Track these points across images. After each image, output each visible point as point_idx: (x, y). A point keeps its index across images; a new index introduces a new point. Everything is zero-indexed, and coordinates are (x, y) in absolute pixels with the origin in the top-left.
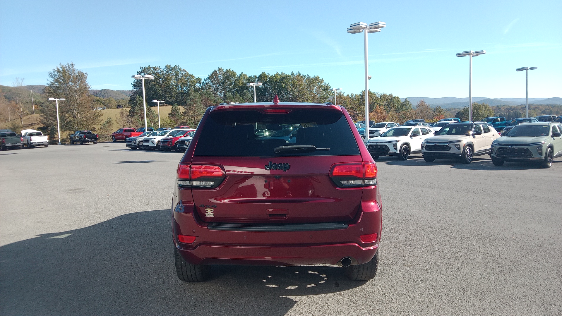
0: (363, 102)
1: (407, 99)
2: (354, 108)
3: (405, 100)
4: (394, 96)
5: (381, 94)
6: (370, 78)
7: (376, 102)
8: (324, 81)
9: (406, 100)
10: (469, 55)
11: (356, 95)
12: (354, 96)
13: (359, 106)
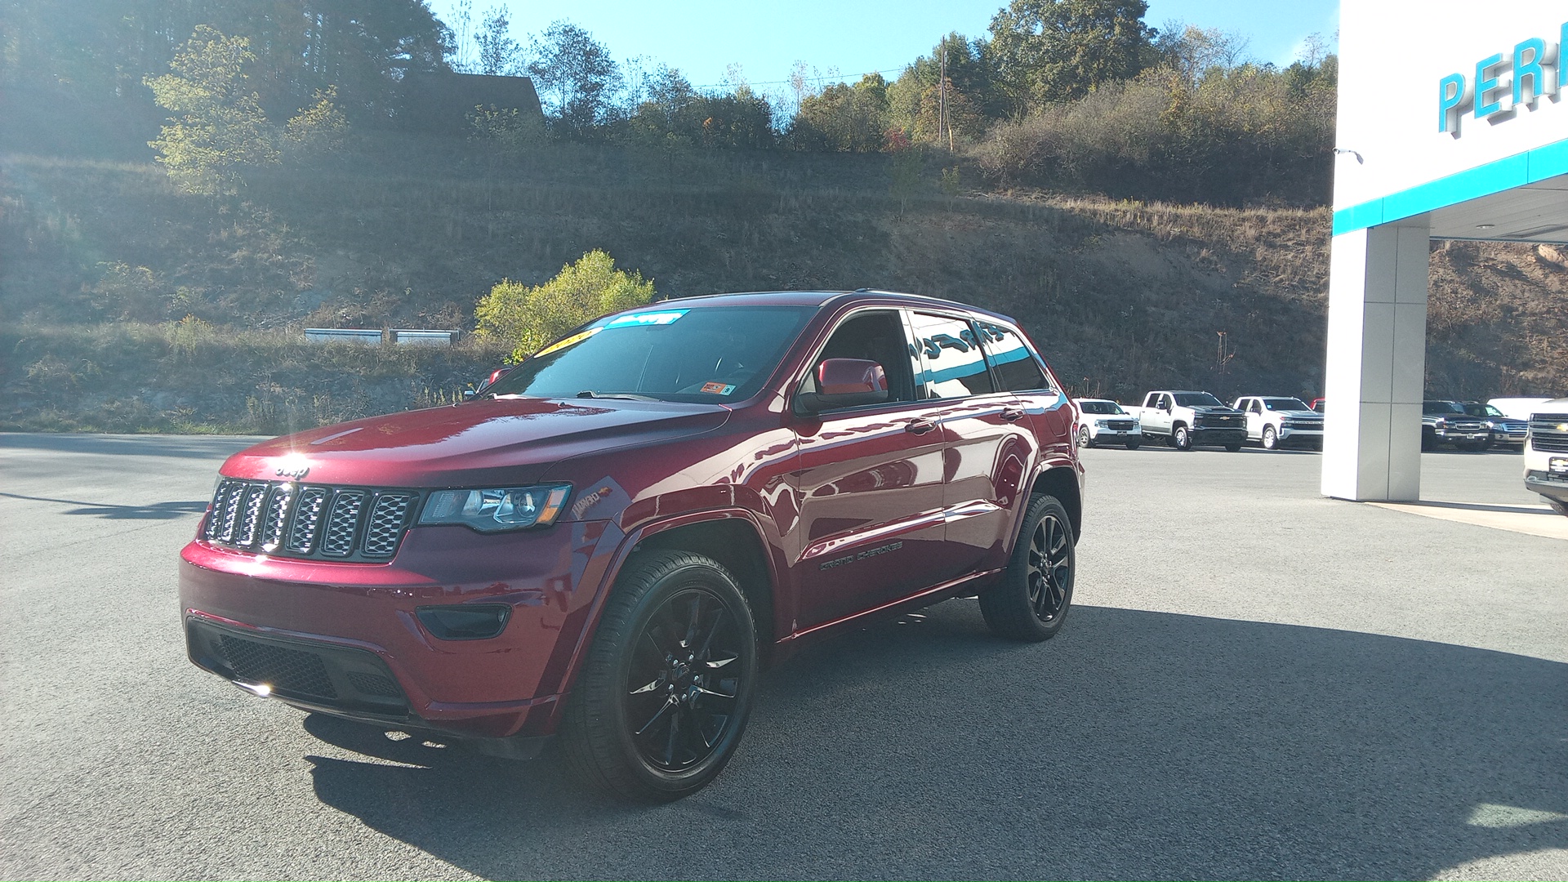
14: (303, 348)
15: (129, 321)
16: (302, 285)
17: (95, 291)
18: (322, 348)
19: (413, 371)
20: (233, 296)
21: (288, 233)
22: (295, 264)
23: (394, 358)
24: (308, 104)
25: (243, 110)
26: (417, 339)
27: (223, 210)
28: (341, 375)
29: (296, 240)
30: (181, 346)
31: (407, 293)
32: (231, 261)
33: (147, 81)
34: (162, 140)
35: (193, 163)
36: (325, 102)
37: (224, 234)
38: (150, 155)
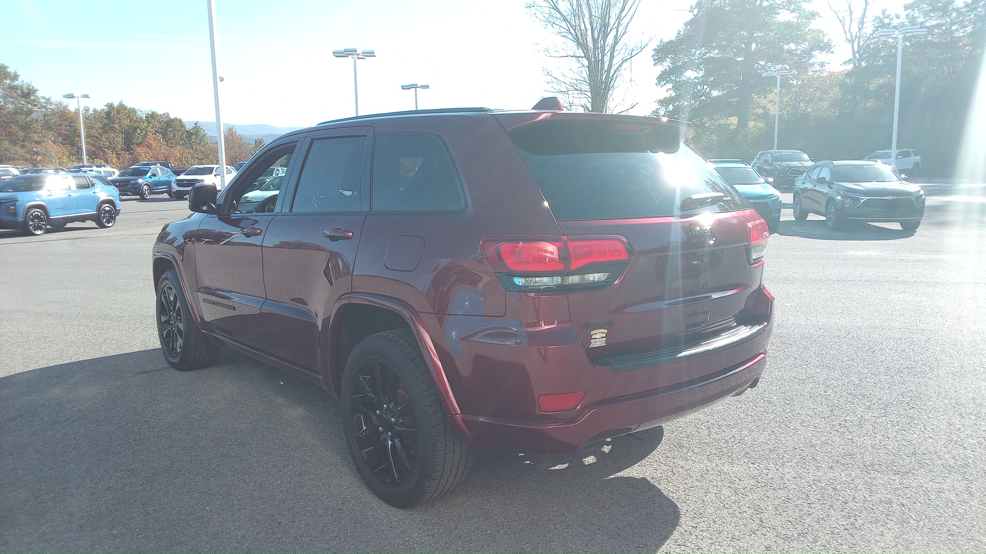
0: (112, 125)
1: (198, 125)
2: (93, 137)
3: (194, 126)
4: (172, 116)
5: (146, 112)
6: (222, 80)
7: (138, 127)
8: (19, 76)
9: (196, 126)
10: (352, 56)
11: (95, 111)
12: (91, 112)
13: (104, 132)
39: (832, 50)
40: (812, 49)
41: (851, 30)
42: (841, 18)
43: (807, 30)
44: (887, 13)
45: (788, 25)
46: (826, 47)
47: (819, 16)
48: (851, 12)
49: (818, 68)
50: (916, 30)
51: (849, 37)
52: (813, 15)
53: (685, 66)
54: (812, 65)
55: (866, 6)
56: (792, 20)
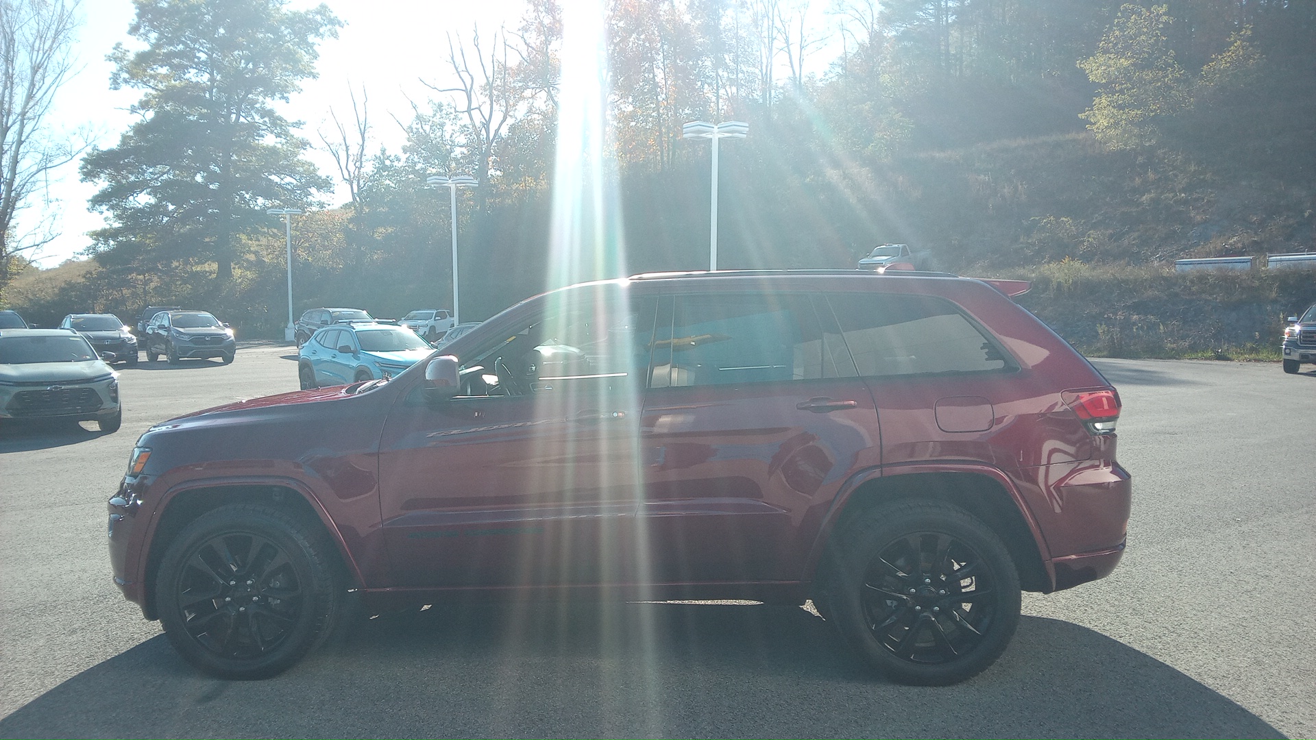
14: (1165, 279)
15: (1049, 262)
16: (1199, 218)
17: (1030, 241)
18: (1184, 278)
19: (1274, 295)
20: (1136, 234)
21: (1195, 171)
22: (1197, 200)
23: (1257, 283)
24: (1222, 48)
25: (1161, 69)
26: (1285, 264)
27: (1140, 159)
28: (1198, 302)
29: (1202, 177)
30: (1059, 283)
31: (1306, 214)
32: (1142, 203)
33: (1080, 64)
34: (1090, 111)
35: (1116, 125)
36: (1239, 42)
37: (1138, 181)
38: (1082, 125)
39: (331, 189)
40: (309, 184)
41: (348, 168)
42: (334, 151)
43: (295, 159)
44: (388, 153)
45: (273, 151)
46: (325, 185)
47: (311, 147)
48: (347, 147)
49: (315, 209)
50: (470, 181)
51: (347, 176)
52: (304, 144)
53: (134, 188)
54: (311, 204)
55: (363, 143)
56: (279, 146)
